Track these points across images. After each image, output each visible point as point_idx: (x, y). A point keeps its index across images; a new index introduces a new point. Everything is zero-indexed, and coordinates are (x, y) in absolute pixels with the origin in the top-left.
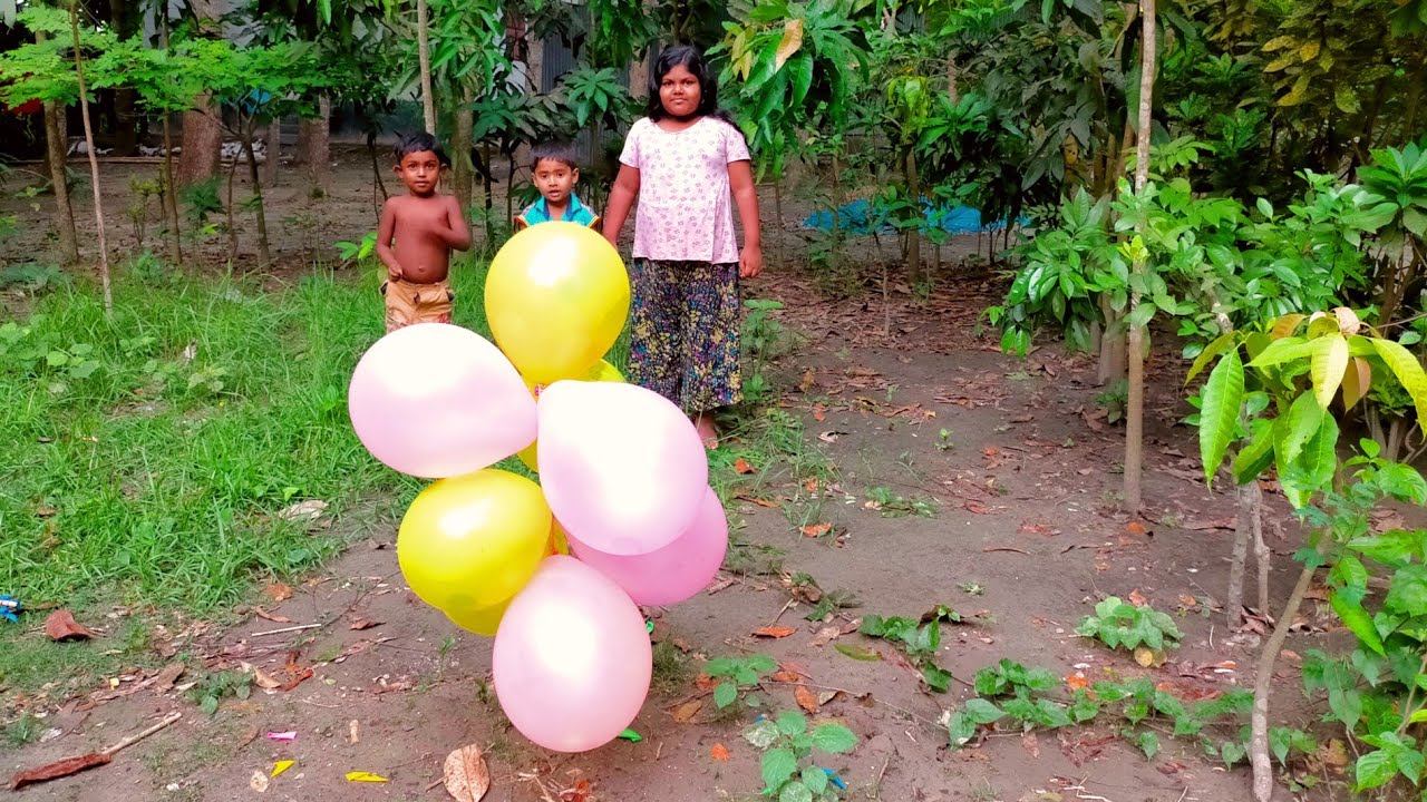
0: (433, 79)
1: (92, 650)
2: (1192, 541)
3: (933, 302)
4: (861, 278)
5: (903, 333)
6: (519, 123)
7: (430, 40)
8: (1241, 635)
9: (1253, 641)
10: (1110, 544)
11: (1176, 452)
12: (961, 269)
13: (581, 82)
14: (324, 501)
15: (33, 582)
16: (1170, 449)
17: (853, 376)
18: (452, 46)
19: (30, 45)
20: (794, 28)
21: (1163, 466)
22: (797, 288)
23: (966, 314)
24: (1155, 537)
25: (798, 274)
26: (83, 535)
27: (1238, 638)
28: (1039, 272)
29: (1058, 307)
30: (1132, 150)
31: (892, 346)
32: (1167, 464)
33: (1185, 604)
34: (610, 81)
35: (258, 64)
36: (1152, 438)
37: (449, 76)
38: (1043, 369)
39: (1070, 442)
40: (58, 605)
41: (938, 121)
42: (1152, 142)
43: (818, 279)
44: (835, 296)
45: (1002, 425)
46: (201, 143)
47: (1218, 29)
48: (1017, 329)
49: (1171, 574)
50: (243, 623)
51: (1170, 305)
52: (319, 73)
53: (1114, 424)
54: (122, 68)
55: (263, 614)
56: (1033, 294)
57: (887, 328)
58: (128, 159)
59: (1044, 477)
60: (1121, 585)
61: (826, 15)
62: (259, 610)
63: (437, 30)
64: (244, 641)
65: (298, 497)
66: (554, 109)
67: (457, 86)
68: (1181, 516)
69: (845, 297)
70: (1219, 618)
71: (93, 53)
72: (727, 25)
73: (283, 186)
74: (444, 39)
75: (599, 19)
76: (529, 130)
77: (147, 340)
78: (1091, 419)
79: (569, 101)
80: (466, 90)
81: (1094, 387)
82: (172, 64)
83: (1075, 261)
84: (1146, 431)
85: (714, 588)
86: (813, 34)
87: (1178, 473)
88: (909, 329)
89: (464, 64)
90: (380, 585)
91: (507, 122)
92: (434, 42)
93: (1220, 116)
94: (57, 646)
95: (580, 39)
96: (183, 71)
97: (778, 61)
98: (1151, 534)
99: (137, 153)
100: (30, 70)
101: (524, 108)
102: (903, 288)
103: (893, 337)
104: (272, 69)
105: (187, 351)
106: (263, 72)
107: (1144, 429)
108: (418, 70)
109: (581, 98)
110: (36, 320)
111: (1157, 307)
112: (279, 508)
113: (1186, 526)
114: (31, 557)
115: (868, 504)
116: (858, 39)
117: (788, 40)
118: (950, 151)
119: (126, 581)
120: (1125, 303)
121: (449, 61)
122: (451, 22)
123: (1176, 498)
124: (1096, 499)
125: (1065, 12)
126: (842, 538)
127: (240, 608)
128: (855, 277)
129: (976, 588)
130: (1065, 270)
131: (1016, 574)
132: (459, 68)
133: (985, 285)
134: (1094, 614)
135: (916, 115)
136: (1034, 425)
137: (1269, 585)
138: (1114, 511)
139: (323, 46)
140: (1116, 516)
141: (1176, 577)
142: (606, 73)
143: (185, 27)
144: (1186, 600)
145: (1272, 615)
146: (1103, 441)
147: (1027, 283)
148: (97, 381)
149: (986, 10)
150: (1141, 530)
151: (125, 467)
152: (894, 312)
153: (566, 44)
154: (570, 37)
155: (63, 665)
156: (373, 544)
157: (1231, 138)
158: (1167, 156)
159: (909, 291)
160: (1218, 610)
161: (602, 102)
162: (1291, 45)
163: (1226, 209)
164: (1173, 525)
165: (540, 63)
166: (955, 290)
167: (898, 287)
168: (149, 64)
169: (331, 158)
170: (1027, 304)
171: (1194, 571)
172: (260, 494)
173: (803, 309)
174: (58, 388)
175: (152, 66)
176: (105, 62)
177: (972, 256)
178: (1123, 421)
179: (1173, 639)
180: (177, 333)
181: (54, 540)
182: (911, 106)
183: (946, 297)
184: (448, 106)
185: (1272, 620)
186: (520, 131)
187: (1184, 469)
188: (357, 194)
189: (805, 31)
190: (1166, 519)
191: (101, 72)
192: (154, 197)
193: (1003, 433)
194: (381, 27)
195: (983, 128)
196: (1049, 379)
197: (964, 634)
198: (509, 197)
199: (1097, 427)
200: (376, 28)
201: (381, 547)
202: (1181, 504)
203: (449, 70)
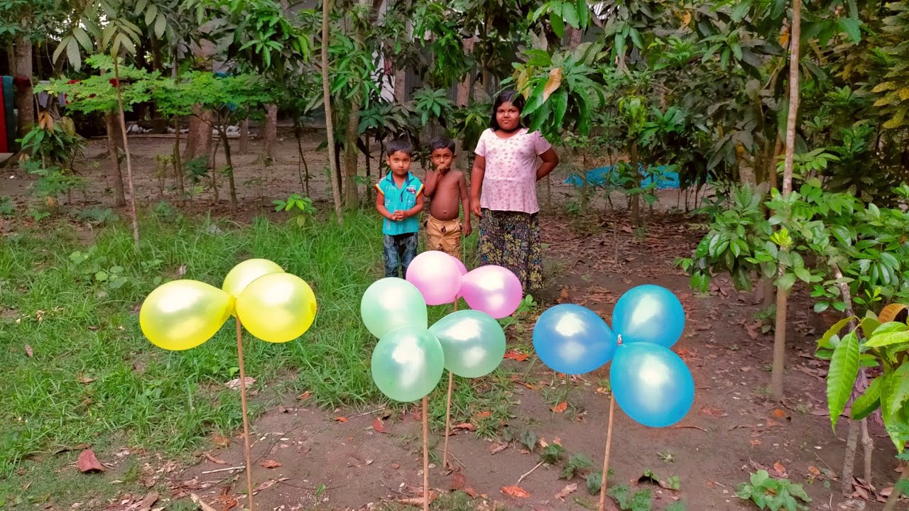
0: (332, 99)
1: (104, 480)
2: (818, 424)
3: (647, 239)
4: (601, 221)
5: (627, 261)
6: (386, 124)
7: (331, 74)
8: (851, 500)
9: (860, 505)
10: (761, 425)
11: (807, 355)
12: (666, 215)
13: (424, 98)
14: (254, 377)
15: (74, 430)
16: (804, 352)
17: (593, 293)
18: (344, 79)
19: (96, 77)
20: (555, 74)
21: (798, 366)
22: (559, 228)
23: (669, 248)
24: (792, 421)
25: (560, 218)
26: (107, 397)
27: (850, 503)
28: (717, 237)
29: (729, 262)
30: (782, 156)
31: (619, 271)
32: (801, 364)
33: (813, 474)
34: (443, 97)
35: (229, 87)
36: (791, 345)
37: (342, 96)
38: (719, 291)
39: (735, 347)
40: (87, 446)
41: (651, 124)
42: (796, 152)
43: (573, 222)
44: (583, 234)
45: (690, 332)
46: (200, 129)
47: (841, 69)
48: (701, 274)
49: (803, 449)
50: (197, 464)
51: (806, 276)
52: (266, 93)
53: (766, 334)
54: (148, 91)
55: (211, 458)
56: (712, 253)
57: (616, 259)
58: (161, 136)
59: (718, 372)
60: (768, 457)
61: (577, 64)
62: (208, 455)
63: (335, 68)
64: (197, 478)
65: (237, 374)
66: (407, 114)
67: (347, 104)
68: (811, 405)
69: (590, 235)
70: (837, 487)
71: (131, 81)
72: (515, 65)
73: (249, 154)
74: (339, 75)
75: (436, 57)
76: (392, 128)
77: (157, 262)
78: (750, 328)
79: (417, 110)
80: (353, 103)
81: (753, 304)
82: (177, 88)
83: (741, 232)
84: (789, 339)
85: (495, 450)
86: (568, 77)
87: (807, 370)
88: (630, 259)
89: (352, 89)
90: (282, 439)
91: (378, 122)
92: (333, 76)
93: (842, 129)
94: (84, 476)
95: (425, 69)
96: (183, 93)
97: (545, 95)
98: (789, 419)
99: (166, 132)
100: (95, 93)
101: (390, 114)
102: (628, 229)
103: (620, 265)
104: (237, 90)
105: (181, 269)
106: (232, 92)
107: (786, 337)
108: (322, 95)
109: (424, 108)
110: (93, 249)
111: (798, 278)
112: (226, 381)
113: (814, 413)
114: (77, 412)
115: (599, 390)
116: (598, 78)
117: (552, 81)
118: (659, 144)
119: (130, 430)
120: (774, 272)
121: (342, 88)
122: (344, 64)
123: (807, 391)
124: (753, 390)
125: (736, 62)
126: (581, 415)
127: (197, 453)
128: (597, 220)
129: (669, 457)
130: (734, 237)
131: (697, 446)
132: (348, 92)
133: (682, 227)
134: (748, 481)
135: (638, 122)
136: (712, 332)
137: (872, 462)
138: (764, 400)
139: (267, 78)
140: (766, 404)
141: (806, 453)
142: (440, 92)
143: (187, 63)
144: (813, 470)
145: (873, 484)
146: (758, 346)
147: (709, 244)
148: (126, 289)
149: (684, 54)
150: (783, 415)
151: (137, 349)
152: (622, 246)
153: (416, 73)
154: (419, 69)
155: (86, 491)
156: (282, 409)
157: (849, 144)
158: (805, 163)
159: (631, 231)
160: (835, 479)
161: (437, 110)
162: (893, 88)
163: (846, 201)
164: (804, 412)
165: (404, 79)
166: (661, 230)
167: (625, 228)
168: (164, 88)
169: (278, 135)
170: (708, 257)
171: (819, 448)
172: (215, 372)
173: (561, 243)
174: (102, 294)
175: (166, 90)
176: (139, 87)
177: (673, 208)
178: (772, 332)
179: (804, 503)
180: (177, 256)
181: (89, 400)
182: (634, 115)
183: (656, 236)
184: (341, 114)
185: (873, 488)
186: (387, 128)
187: (812, 367)
188: (293, 159)
189: (563, 76)
190: (800, 407)
191: (137, 94)
192: (170, 164)
193: (690, 338)
194: (302, 66)
195: (681, 130)
196: (723, 298)
197: (660, 492)
198: (380, 168)
199: (754, 335)
200: (298, 67)
201: (286, 412)
202: (811, 396)
203: (342, 92)
